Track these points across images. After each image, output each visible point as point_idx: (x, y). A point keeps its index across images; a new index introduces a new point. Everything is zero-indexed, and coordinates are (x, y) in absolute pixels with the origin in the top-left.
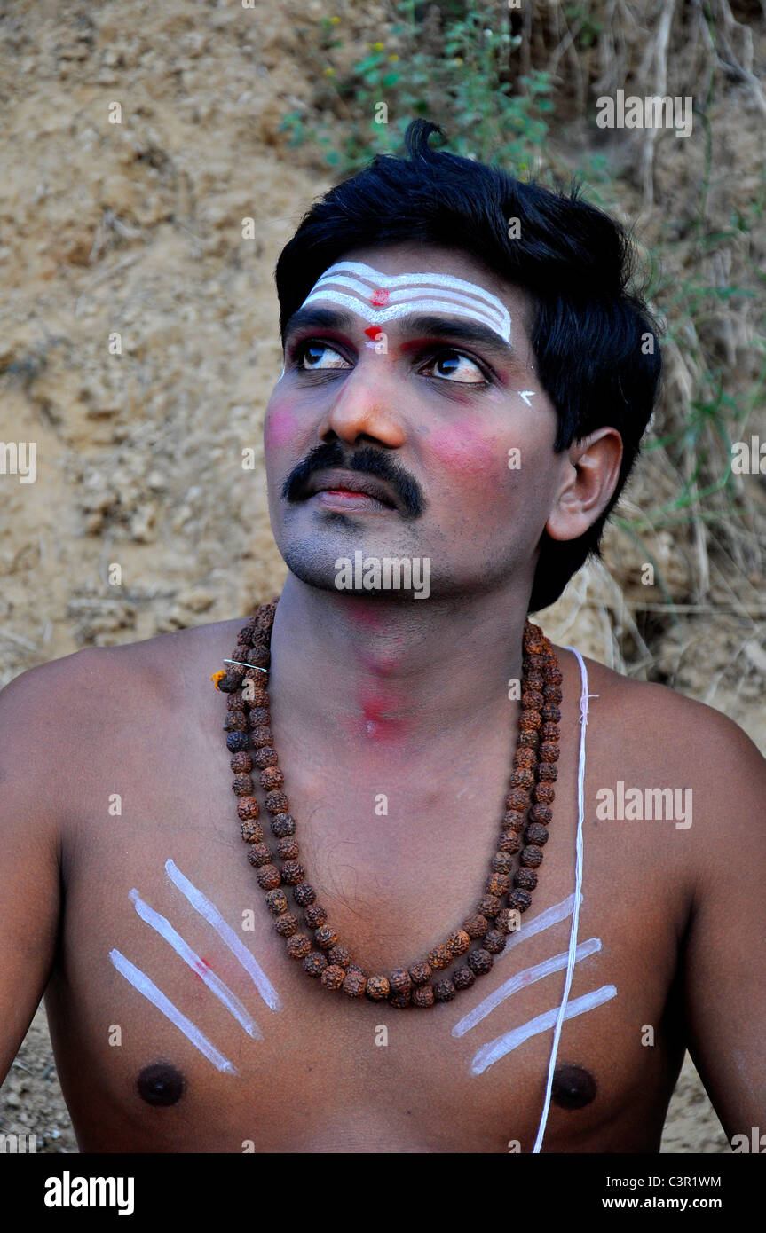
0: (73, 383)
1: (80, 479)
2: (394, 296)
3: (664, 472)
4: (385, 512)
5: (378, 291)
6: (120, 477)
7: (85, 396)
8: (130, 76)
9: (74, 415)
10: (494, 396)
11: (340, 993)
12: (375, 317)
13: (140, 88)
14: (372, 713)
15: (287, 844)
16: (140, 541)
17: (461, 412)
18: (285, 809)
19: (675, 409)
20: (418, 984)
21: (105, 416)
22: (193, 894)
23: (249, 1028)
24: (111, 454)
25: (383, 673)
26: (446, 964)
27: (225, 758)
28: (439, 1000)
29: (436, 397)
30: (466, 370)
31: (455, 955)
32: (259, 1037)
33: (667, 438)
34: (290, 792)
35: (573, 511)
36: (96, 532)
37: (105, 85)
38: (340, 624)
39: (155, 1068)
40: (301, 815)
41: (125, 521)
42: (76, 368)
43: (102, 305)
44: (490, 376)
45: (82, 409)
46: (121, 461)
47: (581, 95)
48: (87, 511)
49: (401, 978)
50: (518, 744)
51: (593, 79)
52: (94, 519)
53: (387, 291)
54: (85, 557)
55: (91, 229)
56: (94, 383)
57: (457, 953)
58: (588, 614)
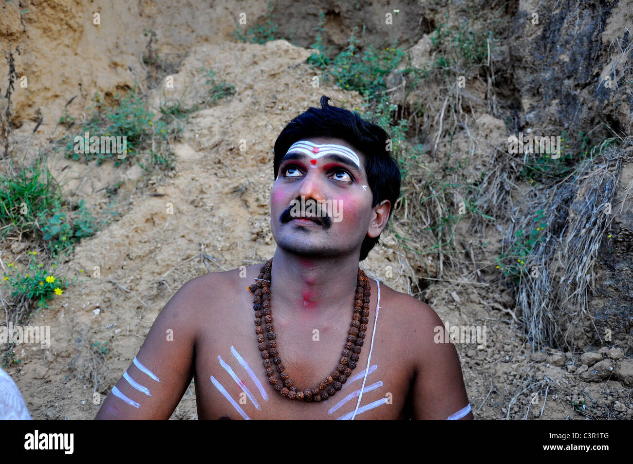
0: (255, 196)
1: (253, 224)
2: (320, 149)
3: (432, 238)
4: (318, 226)
5: (315, 148)
6: (264, 224)
7: (257, 200)
8: (285, 112)
9: (253, 205)
10: (354, 186)
11: (286, 397)
12: (314, 157)
13: (287, 116)
14: (306, 298)
15: (272, 342)
16: (267, 244)
17: (343, 191)
18: (272, 330)
19: (437, 219)
20: (314, 395)
21: (263, 206)
22: (240, 359)
23: (257, 406)
24: (263, 217)
25: (310, 284)
26: (324, 388)
27: (253, 312)
28: (324, 399)
29: (334, 186)
30: (345, 177)
31: (327, 385)
32: (260, 410)
33: (433, 227)
34: (275, 324)
35: (376, 228)
36: (255, 240)
37: (277, 114)
38: (296, 267)
39: (224, 418)
40: (278, 333)
41: (264, 237)
42: (256, 192)
43: (267, 174)
44: (353, 179)
45: (256, 204)
46: (265, 220)
47: (417, 129)
48: (253, 234)
49: (308, 392)
50: (355, 312)
51: (421, 126)
52: (255, 236)
53: (318, 148)
54: (250, 247)
55: (267, 153)
56: (260, 196)
57: (328, 384)
58: (403, 278)
